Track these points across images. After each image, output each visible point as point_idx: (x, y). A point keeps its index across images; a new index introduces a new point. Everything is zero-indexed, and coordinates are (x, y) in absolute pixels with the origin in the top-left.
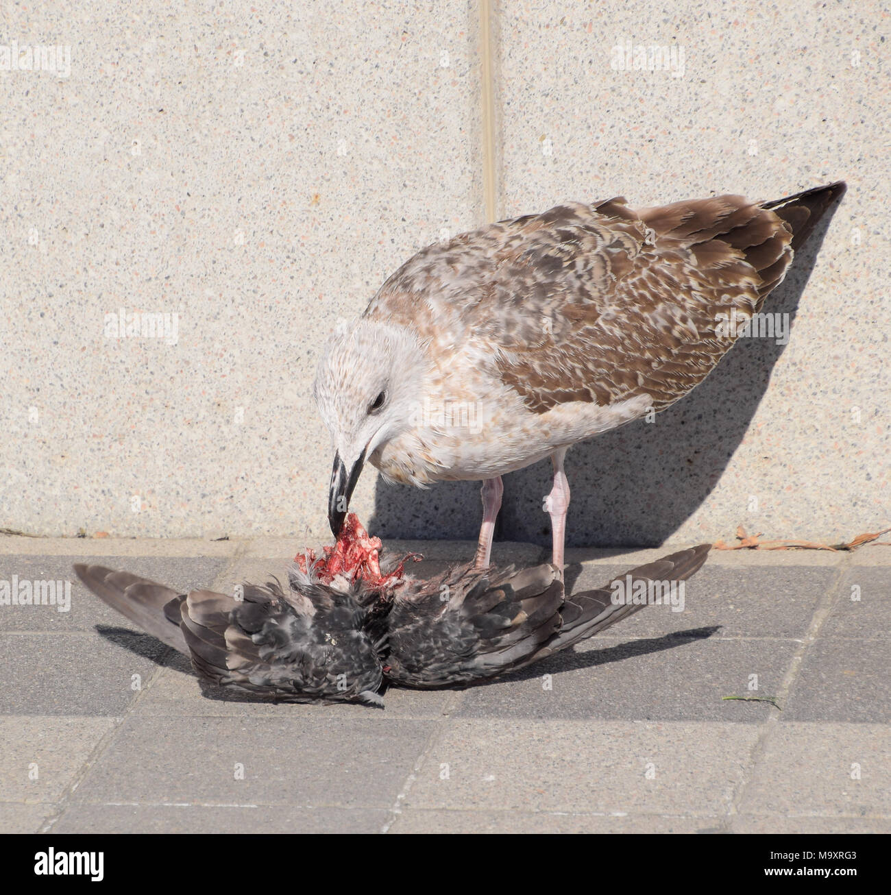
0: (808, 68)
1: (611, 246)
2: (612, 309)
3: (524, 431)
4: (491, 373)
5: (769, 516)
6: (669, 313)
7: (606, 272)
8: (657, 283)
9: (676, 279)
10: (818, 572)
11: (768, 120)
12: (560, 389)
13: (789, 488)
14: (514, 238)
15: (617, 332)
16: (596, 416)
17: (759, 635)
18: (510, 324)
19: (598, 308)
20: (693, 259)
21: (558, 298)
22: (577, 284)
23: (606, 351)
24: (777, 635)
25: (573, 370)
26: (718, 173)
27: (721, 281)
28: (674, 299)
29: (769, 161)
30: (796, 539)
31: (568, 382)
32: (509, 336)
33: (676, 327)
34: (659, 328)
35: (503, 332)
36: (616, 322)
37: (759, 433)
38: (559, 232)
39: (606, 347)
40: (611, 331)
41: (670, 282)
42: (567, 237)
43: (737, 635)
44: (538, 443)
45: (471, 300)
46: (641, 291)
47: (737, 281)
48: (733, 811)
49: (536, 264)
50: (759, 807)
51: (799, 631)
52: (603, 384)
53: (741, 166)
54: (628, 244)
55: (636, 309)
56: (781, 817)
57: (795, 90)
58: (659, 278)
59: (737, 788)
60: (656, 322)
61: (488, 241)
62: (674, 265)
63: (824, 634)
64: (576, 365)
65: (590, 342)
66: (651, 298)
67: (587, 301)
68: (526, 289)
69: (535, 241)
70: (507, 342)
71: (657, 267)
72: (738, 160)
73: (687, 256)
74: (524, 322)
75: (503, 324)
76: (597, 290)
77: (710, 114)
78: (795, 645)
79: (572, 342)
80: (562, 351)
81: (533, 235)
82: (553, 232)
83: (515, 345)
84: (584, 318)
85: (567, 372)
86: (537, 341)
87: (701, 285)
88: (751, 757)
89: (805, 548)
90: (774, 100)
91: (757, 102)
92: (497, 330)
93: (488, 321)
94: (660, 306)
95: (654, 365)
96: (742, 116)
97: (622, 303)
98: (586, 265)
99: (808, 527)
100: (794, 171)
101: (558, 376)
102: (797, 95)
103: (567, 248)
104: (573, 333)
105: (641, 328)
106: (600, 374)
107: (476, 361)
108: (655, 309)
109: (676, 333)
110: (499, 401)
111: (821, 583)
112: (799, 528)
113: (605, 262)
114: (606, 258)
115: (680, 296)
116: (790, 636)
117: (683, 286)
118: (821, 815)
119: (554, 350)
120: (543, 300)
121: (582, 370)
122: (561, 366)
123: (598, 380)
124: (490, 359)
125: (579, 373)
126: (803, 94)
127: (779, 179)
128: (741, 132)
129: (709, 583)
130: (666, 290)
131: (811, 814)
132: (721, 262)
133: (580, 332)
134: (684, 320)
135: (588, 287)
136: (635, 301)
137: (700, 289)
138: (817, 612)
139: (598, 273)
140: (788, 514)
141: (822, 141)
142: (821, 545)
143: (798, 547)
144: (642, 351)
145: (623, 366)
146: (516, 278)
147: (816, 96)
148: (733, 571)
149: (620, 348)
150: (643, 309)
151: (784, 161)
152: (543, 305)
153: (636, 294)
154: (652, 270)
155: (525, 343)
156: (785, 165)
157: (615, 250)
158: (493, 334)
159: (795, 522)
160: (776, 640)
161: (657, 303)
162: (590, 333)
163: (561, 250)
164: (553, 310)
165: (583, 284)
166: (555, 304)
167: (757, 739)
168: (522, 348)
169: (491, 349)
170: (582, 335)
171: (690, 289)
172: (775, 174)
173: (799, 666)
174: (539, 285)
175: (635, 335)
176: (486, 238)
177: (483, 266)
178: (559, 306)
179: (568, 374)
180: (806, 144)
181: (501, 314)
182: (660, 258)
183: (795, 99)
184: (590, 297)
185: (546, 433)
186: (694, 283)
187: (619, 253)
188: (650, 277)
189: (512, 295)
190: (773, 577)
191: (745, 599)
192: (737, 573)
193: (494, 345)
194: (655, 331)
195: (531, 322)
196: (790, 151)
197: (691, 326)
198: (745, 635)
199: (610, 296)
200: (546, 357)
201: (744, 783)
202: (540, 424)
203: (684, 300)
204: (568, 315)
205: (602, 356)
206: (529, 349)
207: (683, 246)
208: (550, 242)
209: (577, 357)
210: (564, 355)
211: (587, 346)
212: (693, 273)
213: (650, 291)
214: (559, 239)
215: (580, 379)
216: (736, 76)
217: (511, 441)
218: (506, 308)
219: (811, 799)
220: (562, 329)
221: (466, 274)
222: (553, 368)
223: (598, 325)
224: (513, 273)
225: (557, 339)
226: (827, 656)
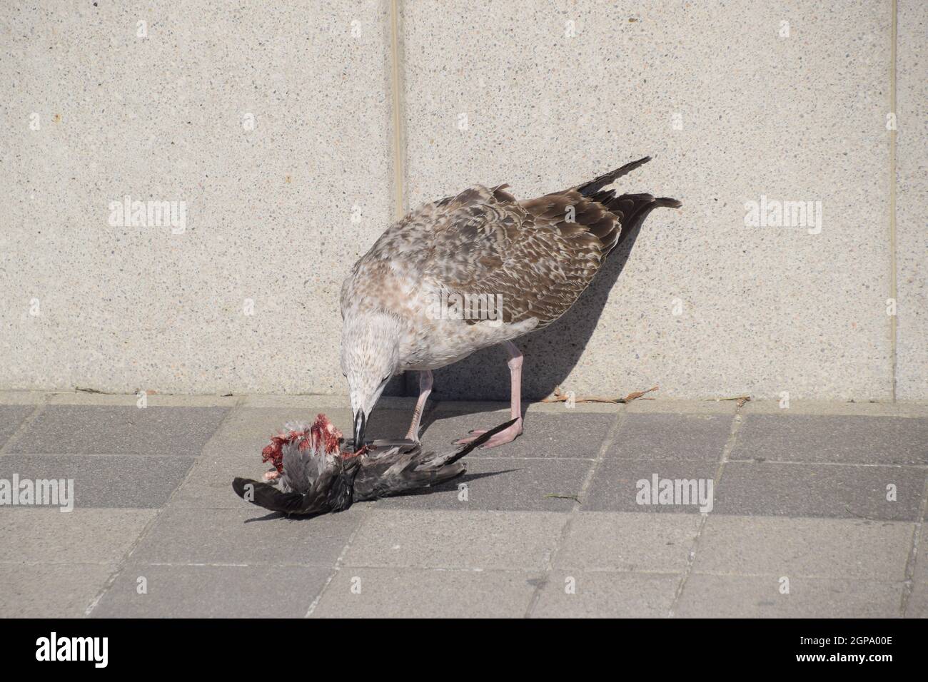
0: (599, 99)
1: (506, 221)
2: (512, 261)
6: (547, 264)
7: (505, 237)
8: (538, 246)
9: (550, 243)
10: (605, 417)
11: (573, 132)
14: (440, 216)
15: (515, 275)
17: (568, 456)
18: (448, 269)
19: (502, 259)
20: (559, 232)
21: (477, 253)
22: (488, 244)
23: (509, 287)
24: (579, 456)
26: (542, 165)
27: (578, 245)
28: (550, 255)
30: (592, 396)
32: (448, 277)
33: (552, 273)
34: (542, 273)
35: (444, 274)
36: (514, 269)
37: (569, 329)
38: (472, 209)
39: (508, 284)
40: (511, 274)
41: (547, 245)
42: (477, 212)
43: (554, 456)
46: (529, 250)
47: (588, 245)
48: (550, 568)
49: (461, 231)
50: (566, 565)
51: (593, 454)
52: (507, 308)
53: (557, 160)
54: (516, 220)
55: (526, 261)
57: (591, 112)
58: (539, 242)
59: (553, 553)
60: (539, 269)
62: (548, 235)
63: (609, 455)
65: (499, 281)
66: (535, 255)
67: (494, 254)
68: (457, 247)
70: (447, 280)
71: (538, 236)
72: (555, 156)
73: (555, 229)
74: (457, 268)
75: (444, 269)
76: (500, 248)
77: (538, 127)
78: (591, 463)
80: (482, 286)
81: (455, 212)
82: (468, 209)
83: (453, 282)
84: (494, 265)
86: (466, 280)
87: (565, 247)
88: (562, 534)
89: (598, 401)
90: (577, 118)
91: (567, 120)
92: (441, 273)
93: (435, 267)
94: (541, 260)
95: (538, 296)
96: (557, 129)
97: (518, 257)
98: (491, 231)
99: (600, 388)
100: (590, 163)
102: (592, 116)
103: (479, 220)
104: (488, 275)
105: (530, 273)
108: (538, 261)
109: (552, 276)
111: (607, 423)
112: (594, 389)
113: (503, 231)
114: (503, 228)
115: (553, 254)
116: (587, 457)
117: (555, 247)
118: (605, 570)
120: (468, 253)
126: (595, 115)
127: (580, 168)
128: (557, 139)
129: (537, 423)
130: (544, 250)
131: (599, 569)
132: (576, 233)
133: (492, 274)
134: (556, 268)
135: (495, 246)
136: (525, 256)
137: (565, 249)
138: (605, 442)
139: (500, 238)
140: (587, 380)
141: (607, 145)
142: (608, 399)
143: (593, 401)
144: (531, 288)
145: (519, 297)
146: (449, 241)
147: (604, 117)
149: (517, 285)
150: (530, 261)
151: (584, 157)
152: (468, 257)
153: (526, 251)
154: (535, 238)
155: (458, 281)
156: (584, 160)
157: (508, 224)
158: (438, 275)
159: (591, 385)
160: (578, 459)
161: (540, 258)
162: (498, 275)
163: (476, 222)
164: (475, 260)
165: (492, 244)
166: (475, 256)
167: (566, 522)
168: (456, 284)
169: (437, 285)
170: (493, 277)
171: (559, 249)
172: (578, 165)
173: (593, 476)
174: (464, 244)
175: (526, 277)
178: (478, 257)
180: (598, 146)
181: (443, 263)
182: (540, 230)
183: (590, 118)
184: (496, 252)
186: (561, 246)
187: (511, 226)
188: (534, 242)
189: (448, 251)
190: (577, 420)
191: (560, 434)
192: (554, 417)
193: (439, 282)
194: (539, 275)
195: (461, 268)
196: (588, 151)
197: (561, 272)
198: (559, 456)
199: (509, 252)
201: (557, 550)
202: (470, 334)
203: (556, 256)
204: (484, 263)
206: (461, 285)
207: (552, 223)
208: (468, 216)
211: (497, 284)
213: (535, 250)
214: (473, 214)
216: (553, 103)
217: (452, 344)
218: (446, 259)
219: (599, 561)
220: (481, 272)
223: (503, 270)
224: (447, 237)
225: (478, 278)
226: (610, 470)
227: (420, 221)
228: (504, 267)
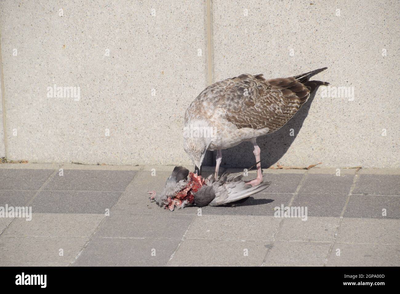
0: (297, 38)
1: (259, 87)
2: (259, 104)
3: (234, 134)
4: (224, 118)
6: (274, 107)
7: (257, 93)
10: (299, 175)
11: (286, 52)
12: (243, 124)
13: (291, 152)
14: (231, 83)
15: (260, 110)
16: (253, 132)
17: (282, 192)
18: (230, 105)
19: (254, 103)
20: (282, 94)
21: (244, 99)
22: (249, 96)
23: (256, 115)
24: (287, 192)
25: (247, 119)
26: (272, 67)
27: (289, 100)
28: (276, 103)
29: (286, 63)
30: (293, 166)
31: (245, 122)
32: (229, 108)
35: (228, 107)
36: (259, 107)
37: (283, 137)
38: (244, 81)
39: (256, 114)
40: (258, 110)
41: (275, 98)
42: (246, 82)
43: (277, 192)
44: (238, 139)
45: (216, 100)
46: (267, 100)
47: (294, 101)
48: (274, 240)
49: (238, 90)
50: (281, 239)
51: (293, 191)
52: (255, 124)
53: (278, 64)
54: (263, 87)
55: (265, 104)
56: (287, 242)
57: (293, 44)
58: (272, 97)
59: (275, 234)
60: (271, 109)
61: (224, 84)
62: (276, 94)
63: (300, 192)
64: (248, 118)
65: (252, 112)
66: (270, 102)
67: (252, 101)
68: (235, 96)
69: (238, 84)
70: (229, 110)
71: (272, 94)
72: (277, 63)
73: (280, 92)
74: (234, 105)
75: (228, 105)
76: (254, 98)
77: (270, 50)
78: (292, 195)
79: (247, 112)
80: (244, 114)
81: (237, 82)
82: (243, 81)
83: (231, 111)
84: (251, 105)
85: (245, 119)
86: (237, 110)
87: (283, 100)
88: (280, 225)
89: (296, 169)
90: (287, 46)
91: (283, 47)
92: (226, 107)
93: (224, 104)
95: (269, 120)
96: (278, 51)
97: (261, 102)
98: (251, 90)
99: (296, 163)
100: (293, 66)
101: (242, 120)
102: (294, 45)
103: (246, 85)
104: (247, 109)
105: (266, 110)
106: (254, 121)
107: (220, 115)
109: (276, 112)
110: (227, 125)
111: (299, 178)
112: (294, 163)
113: (257, 91)
114: (257, 90)
115: (278, 103)
116: (291, 193)
117: (279, 100)
118: (298, 241)
119: (242, 113)
120: (239, 99)
121: (249, 119)
122: (244, 118)
123: (254, 122)
124: (224, 114)
125: (248, 120)
126: (295, 45)
127: (289, 68)
128: (278, 55)
129: (269, 178)
130: (274, 101)
131: (296, 241)
132: (289, 95)
133: (249, 109)
134: (278, 108)
135: (252, 97)
138: (298, 186)
139: (255, 93)
140: (291, 159)
141: (300, 58)
142: (300, 168)
143: (294, 168)
144: (267, 116)
145: (261, 119)
146: (232, 93)
147: (299, 46)
148: (276, 175)
149: (260, 114)
150: (267, 105)
151: (290, 63)
152: (239, 101)
153: (265, 101)
155: (234, 111)
156: (290, 64)
157: (260, 88)
158: (225, 108)
159: (293, 162)
160: (287, 194)
161: (271, 104)
162: (252, 110)
163: (245, 86)
165: (251, 96)
166: (243, 101)
167: (281, 220)
169: (224, 112)
171: (281, 101)
172: (288, 67)
173: (293, 201)
174: (238, 95)
175: (264, 111)
176: (224, 83)
177: (221, 91)
179: (246, 120)
180: (296, 59)
181: (228, 103)
182: (273, 92)
183: (293, 46)
184: (252, 100)
185: (240, 136)
188: (270, 97)
189: (231, 98)
190: (287, 177)
191: (279, 182)
192: (277, 176)
193: (225, 110)
194: (270, 111)
195: (236, 105)
196: (292, 60)
197: (281, 110)
198: (279, 192)
199: (258, 100)
200: (240, 115)
201: (277, 232)
202: (238, 133)
204: (246, 104)
205: (255, 116)
206: (235, 113)
207: (279, 90)
208: (242, 84)
209: (248, 116)
210: (245, 115)
211: (251, 113)
212: (281, 97)
213: (269, 100)
214: (244, 83)
215: (249, 122)
216: (277, 40)
218: (229, 101)
219: (295, 237)
220: (245, 108)
221: (216, 93)
222: (241, 118)
223: (254, 108)
224: (231, 92)
225: (243, 110)
226: (301, 198)
227: (222, 84)
228: (255, 106)
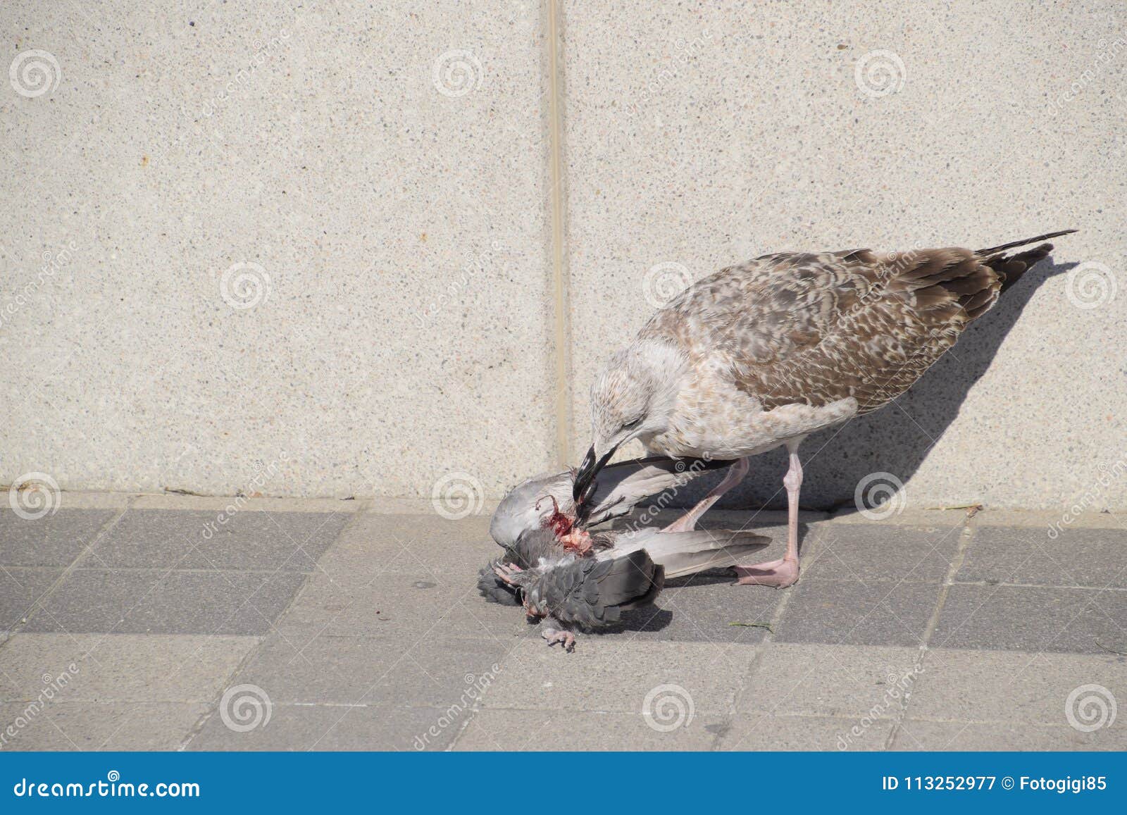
0: (800, 142)
1: (843, 286)
2: (834, 338)
3: (751, 426)
4: (727, 380)
5: (769, 485)
6: (883, 343)
7: (833, 307)
8: (876, 319)
9: (893, 317)
11: (769, 182)
12: (781, 397)
14: (763, 274)
15: (836, 356)
16: (811, 415)
18: (744, 342)
19: (820, 335)
20: (914, 301)
21: (787, 325)
22: (806, 316)
23: (824, 371)
25: (794, 383)
26: (731, 221)
27: (933, 320)
28: (889, 333)
29: (770, 212)
31: (788, 392)
32: (742, 351)
33: (888, 354)
34: (872, 353)
35: (737, 348)
36: (836, 348)
38: (799, 271)
39: (824, 367)
40: (831, 355)
41: (888, 319)
42: (806, 275)
44: (763, 436)
45: (721, 323)
46: (861, 325)
47: (948, 320)
48: (733, 712)
49: (776, 295)
50: (754, 708)
52: (819, 395)
53: (749, 216)
54: (859, 285)
55: (855, 338)
56: (770, 716)
57: (790, 158)
58: (878, 315)
59: (737, 693)
60: (870, 348)
61: (744, 273)
62: (894, 306)
63: (808, 575)
64: (797, 379)
65: (811, 362)
66: (869, 331)
67: (812, 329)
68: (761, 315)
69: (779, 278)
70: (740, 357)
71: (879, 306)
72: (747, 211)
73: (909, 297)
74: (756, 342)
76: (822, 321)
77: (726, 176)
79: (796, 361)
80: (787, 367)
81: (780, 273)
82: (795, 271)
83: (747, 359)
84: (808, 342)
85: (788, 384)
86: (764, 358)
87: (914, 322)
88: (749, 669)
90: (774, 166)
91: (762, 167)
92: (734, 345)
94: (877, 337)
95: (865, 380)
96: (750, 178)
97: (843, 333)
98: (816, 298)
100: (789, 220)
101: (779, 386)
102: (792, 163)
103: (804, 283)
104: (798, 354)
105: (857, 354)
106: (816, 387)
107: (716, 369)
108: (870, 339)
109: (887, 357)
110: (734, 401)
111: (807, 536)
114: (836, 295)
115: (895, 331)
117: (899, 323)
118: (801, 714)
119: (779, 366)
120: (775, 325)
121: (801, 383)
122: (784, 380)
123: (814, 392)
124: (726, 368)
125: (799, 385)
126: (796, 162)
127: (778, 226)
128: (749, 190)
130: (883, 325)
131: (793, 714)
132: (938, 304)
134: (895, 347)
135: (815, 319)
136: (854, 332)
137: (913, 325)
138: (804, 559)
139: (826, 307)
141: (811, 197)
142: (809, 507)
144: (856, 372)
145: (838, 382)
147: (806, 164)
149: (836, 369)
150: (860, 339)
151: (782, 212)
152: (774, 329)
153: (856, 326)
154: (874, 308)
155: (755, 358)
156: (782, 216)
157: (845, 290)
158: (730, 349)
161: (874, 335)
162: (813, 355)
163: (798, 286)
164: (782, 335)
165: (812, 316)
166: (784, 330)
167: (754, 656)
168: (752, 362)
169: (728, 361)
170: (805, 356)
171: (904, 325)
172: (775, 222)
174: (773, 313)
175: (851, 359)
176: (744, 271)
178: (788, 331)
179: (789, 385)
180: (799, 200)
182: (884, 299)
183: (790, 165)
184: (815, 326)
185: (769, 429)
186: (908, 320)
187: (849, 292)
188: (871, 314)
189: (751, 319)
193: (730, 358)
194: (868, 356)
195: (761, 342)
196: (787, 205)
197: (901, 351)
199: (833, 326)
200: (773, 371)
201: (743, 689)
202: (764, 422)
203: (897, 334)
204: (795, 339)
205: (820, 374)
206: (759, 364)
207: (909, 289)
209: (798, 373)
210: (787, 370)
211: (808, 366)
212: (910, 313)
213: (869, 325)
214: (799, 277)
215: (799, 390)
216: (745, 147)
217: (741, 433)
218: (744, 330)
219: (793, 703)
220: (788, 350)
221: (721, 303)
222: (778, 381)
223: (820, 349)
224: (754, 302)
225: (783, 357)
226: (810, 592)
227: (739, 275)
228: (822, 345)
